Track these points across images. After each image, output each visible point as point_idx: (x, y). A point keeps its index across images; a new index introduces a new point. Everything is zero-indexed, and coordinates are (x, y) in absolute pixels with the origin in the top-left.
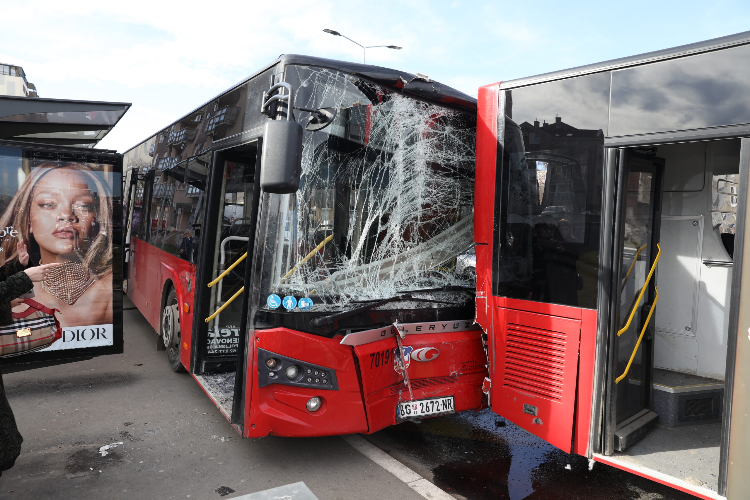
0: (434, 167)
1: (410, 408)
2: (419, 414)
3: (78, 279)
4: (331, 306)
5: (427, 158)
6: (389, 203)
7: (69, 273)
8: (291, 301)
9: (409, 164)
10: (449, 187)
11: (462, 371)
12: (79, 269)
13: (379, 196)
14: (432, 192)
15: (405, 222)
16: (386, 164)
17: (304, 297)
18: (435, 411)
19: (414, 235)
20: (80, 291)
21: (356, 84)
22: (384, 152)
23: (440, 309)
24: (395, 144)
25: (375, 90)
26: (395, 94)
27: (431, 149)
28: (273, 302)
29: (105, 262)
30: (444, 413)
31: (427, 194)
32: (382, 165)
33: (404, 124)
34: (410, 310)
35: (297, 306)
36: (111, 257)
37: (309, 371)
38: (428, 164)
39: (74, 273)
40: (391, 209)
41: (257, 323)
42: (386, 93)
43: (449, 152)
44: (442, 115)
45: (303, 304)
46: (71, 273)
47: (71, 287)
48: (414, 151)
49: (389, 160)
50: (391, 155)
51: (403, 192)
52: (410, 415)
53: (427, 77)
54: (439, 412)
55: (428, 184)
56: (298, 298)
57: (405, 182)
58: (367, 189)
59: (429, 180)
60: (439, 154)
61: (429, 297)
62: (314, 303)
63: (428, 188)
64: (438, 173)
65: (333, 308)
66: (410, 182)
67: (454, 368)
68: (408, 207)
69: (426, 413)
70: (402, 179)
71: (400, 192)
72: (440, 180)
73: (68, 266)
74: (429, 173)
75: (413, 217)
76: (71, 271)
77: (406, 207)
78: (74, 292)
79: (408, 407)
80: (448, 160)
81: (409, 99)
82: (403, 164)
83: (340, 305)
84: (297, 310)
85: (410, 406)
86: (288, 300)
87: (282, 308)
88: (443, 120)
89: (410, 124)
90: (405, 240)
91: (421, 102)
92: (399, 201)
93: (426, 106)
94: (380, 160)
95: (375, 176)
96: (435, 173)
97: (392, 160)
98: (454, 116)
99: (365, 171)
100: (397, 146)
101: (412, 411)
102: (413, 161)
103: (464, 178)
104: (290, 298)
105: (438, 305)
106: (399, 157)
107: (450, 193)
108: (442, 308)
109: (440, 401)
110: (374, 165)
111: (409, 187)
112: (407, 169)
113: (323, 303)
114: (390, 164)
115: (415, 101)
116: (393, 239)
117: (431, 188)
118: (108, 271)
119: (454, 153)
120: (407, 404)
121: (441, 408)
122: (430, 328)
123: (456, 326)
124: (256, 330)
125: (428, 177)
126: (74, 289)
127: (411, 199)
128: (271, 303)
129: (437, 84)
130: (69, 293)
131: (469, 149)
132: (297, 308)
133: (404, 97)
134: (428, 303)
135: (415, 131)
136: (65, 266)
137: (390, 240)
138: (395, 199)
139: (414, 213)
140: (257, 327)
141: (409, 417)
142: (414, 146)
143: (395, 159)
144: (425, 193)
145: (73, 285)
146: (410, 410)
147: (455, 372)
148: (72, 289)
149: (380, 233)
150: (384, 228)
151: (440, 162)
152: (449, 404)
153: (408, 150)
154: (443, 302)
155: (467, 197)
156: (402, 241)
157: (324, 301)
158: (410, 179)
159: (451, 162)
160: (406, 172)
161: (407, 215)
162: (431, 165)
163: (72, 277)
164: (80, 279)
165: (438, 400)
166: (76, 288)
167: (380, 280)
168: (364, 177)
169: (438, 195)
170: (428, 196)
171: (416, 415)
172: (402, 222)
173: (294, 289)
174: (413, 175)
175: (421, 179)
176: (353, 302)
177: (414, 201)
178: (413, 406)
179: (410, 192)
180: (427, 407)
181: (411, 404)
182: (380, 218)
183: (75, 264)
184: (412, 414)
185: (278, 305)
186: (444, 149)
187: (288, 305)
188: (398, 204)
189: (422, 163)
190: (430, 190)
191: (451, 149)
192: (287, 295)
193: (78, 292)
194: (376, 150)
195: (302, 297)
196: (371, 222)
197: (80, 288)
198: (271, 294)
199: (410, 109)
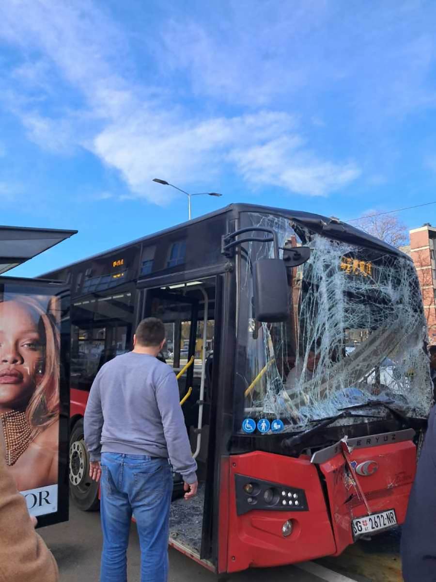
0: (349, 295)
1: (360, 525)
2: (370, 530)
3: (20, 433)
4: (296, 426)
5: (343, 288)
6: (320, 328)
7: (10, 425)
8: (265, 424)
9: (331, 293)
10: (361, 312)
11: (397, 483)
12: (21, 420)
13: (313, 322)
14: (350, 317)
15: (332, 345)
16: (316, 295)
17: (276, 419)
18: (383, 526)
19: (339, 356)
20: (22, 447)
21: (293, 227)
22: (313, 284)
23: (370, 423)
24: (319, 277)
25: (304, 232)
26: (317, 235)
27: (345, 280)
28: (248, 426)
29: (51, 408)
30: (389, 527)
31: (346, 319)
32: (313, 295)
33: (324, 260)
34: (349, 426)
35: (271, 428)
36: (58, 402)
37: (284, 493)
38: (344, 292)
39: (16, 425)
40: (322, 334)
41: (232, 449)
42: (311, 234)
43: (358, 282)
44: (350, 251)
45: (276, 426)
46: (13, 425)
47: (12, 443)
48: (333, 283)
49: (317, 290)
50: (318, 287)
51: (329, 318)
52: (362, 532)
53: (338, 219)
54: (386, 526)
55: (346, 311)
56: (271, 421)
57: (330, 309)
58: (305, 317)
59: (347, 307)
60: (351, 284)
61: (361, 413)
62: (284, 424)
63: (346, 314)
64: (352, 300)
65: (297, 428)
66: (333, 309)
67: (390, 480)
68: (333, 331)
69: (376, 529)
70: (327, 307)
71: (326, 318)
72: (354, 306)
73: (9, 417)
74: (346, 300)
75: (337, 339)
76: (13, 422)
77: (332, 332)
78: (15, 449)
79: (358, 523)
80: (358, 289)
81: (326, 238)
82: (326, 294)
83: (303, 425)
84: (270, 432)
85: (360, 523)
86: (262, 424)
87: (256, 431)
88: (350, 255)
89: (328, 260)
90: (333, 361)
91: (334, 241)
92: (327, 326)
93: (338, 244)
94: (311, 291)
95: (309, 305)
96: (350, 300)
97: (319, 290)
98: (358, 252)
99: (302, 300)
100: (321, 278)
101: (363, 527)
102: (333, 291)
103: (371, 304)
104: (264, 421)
105: (368, 419)
106: (323, 288)
107: (363, 317)
108: (371, 422)
109: (384, 514)
110: (308, 295)
111: (333, 313)
112: (330, 298)
113: (290, 424)
114: (318, 294)
115: (330, 240)
116: (325, 361)
117: (349, 314)
118: (53, 419)
119: (361, 282)
120: (357, 520)
121: (386, 521)
122: (367, 442)
123: (386, 439)
124: (231, 456)
125: (345, 304)
126: (16, 445)
127: (335, 324)
128: (247, 428)
129: (345, 225)
130: (9, 450)
131: (372, 278)
132: (270, 430)
133: (322, 237)
134: (361, 418)
135: (332, 265)
136: (7, 417)
137: (323, 361)
138: (324, 324)
139: (338, 336)
140: (232, 452)
141: (361, 535)
142: (333, 278)
143: (321, 289)
144: (345, 318)
145: (15, 439)
146: (360, 526)
147: (391, 484)
148: (13, 446)
149: (317, 356)
150: (318, 351)
151: (353, 291)
152: (392, 517)
153: (329, 281)
154: (371, 417)
155: (375, 320)
156: (331, 362)
157: (291, 422)
158: (333, 306)
159: (361, 290)
160: (329, 300)
161: (334, 338)
162: (346, 294)
163: (13, 430)
164: (22, 431)
165: (383, 514)
166: (18, 444)
167: (321, 399)
168: (302, 307)
169: (354, 319)
170: (347, 321)
171: (367, 531)
172: (331, 345)
173: (267, 412)
174: (334, 303)
175: (341, 306)
176: (311, 421)
177: (338, 326)
178: (363, 521)
179: (333, 318)
180: (376, 522)
181: (361, 520)
182: (316, 342)
183: (18, 414)
184: (364, 531)
185: (253, 428)
186: (354, 280)
187: (263, 428)
188: (326, 329)
189: (340, 293)
190: (348, 315)
191: (359, 280)
192: (261, 418)
193: (20, 449)
194: (308, 282)
195: (274, 420)
196: (310, 346)
197: (22, 443)
198: (246, 418)
199: (327, 247)
